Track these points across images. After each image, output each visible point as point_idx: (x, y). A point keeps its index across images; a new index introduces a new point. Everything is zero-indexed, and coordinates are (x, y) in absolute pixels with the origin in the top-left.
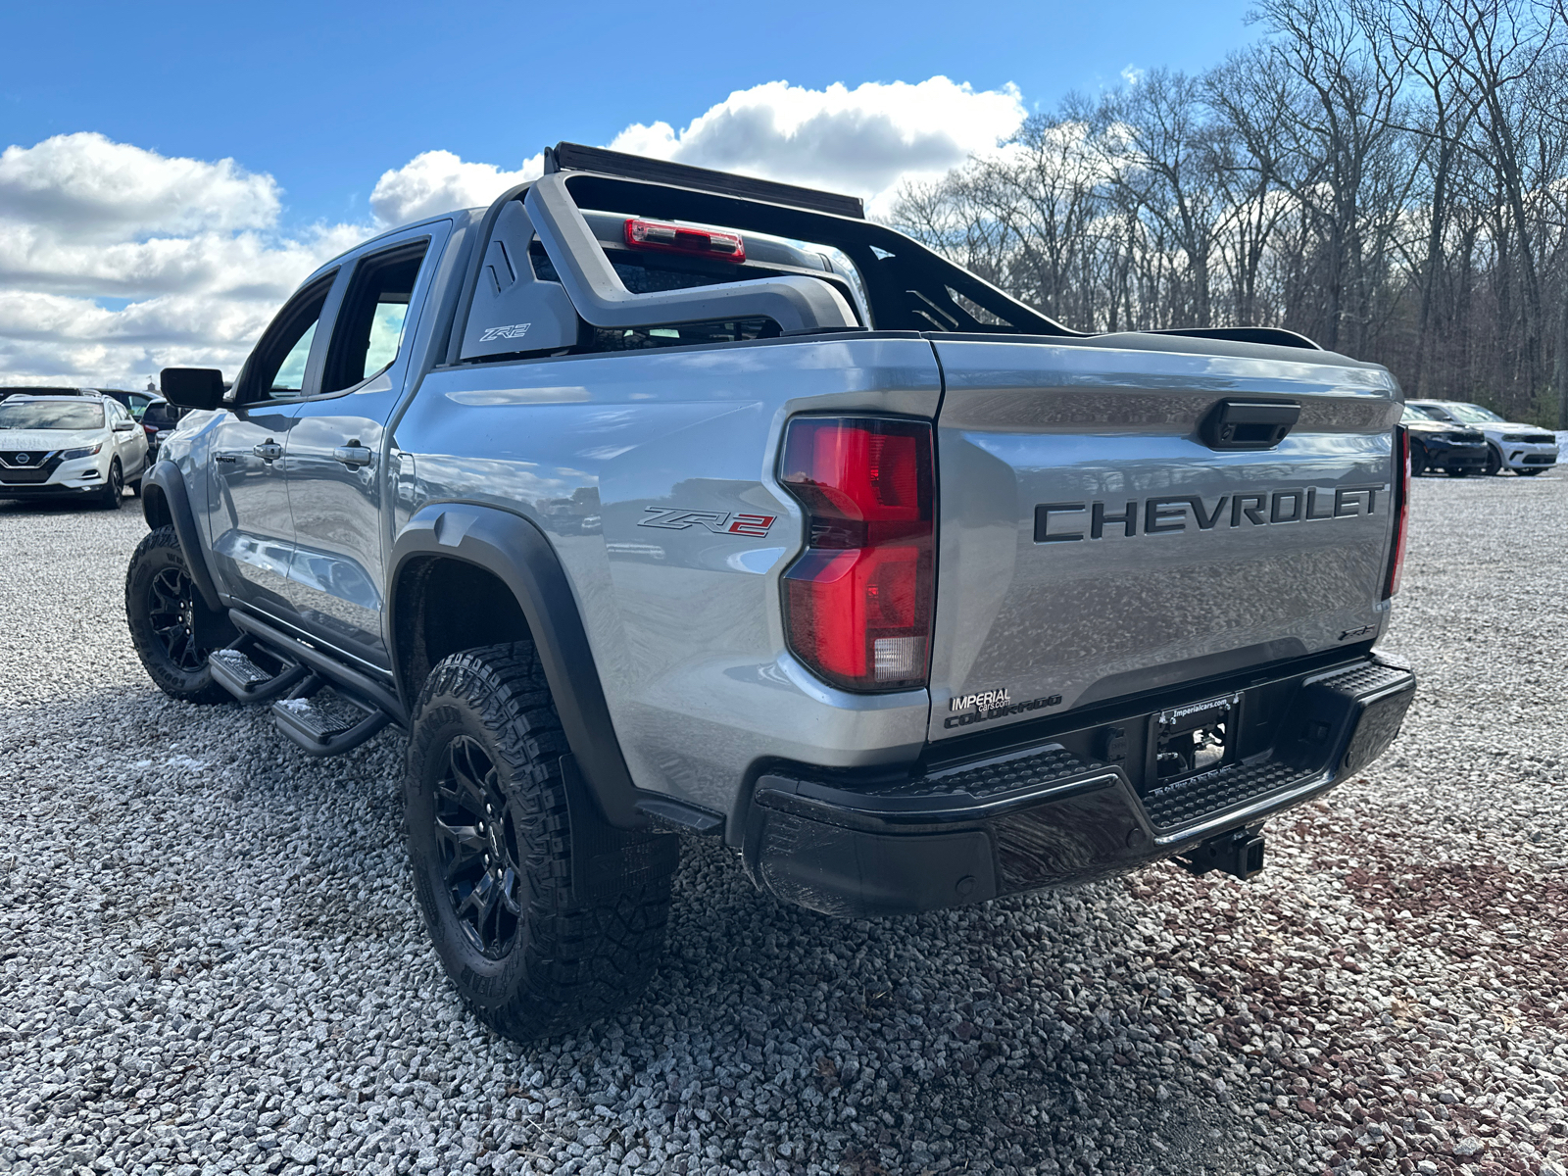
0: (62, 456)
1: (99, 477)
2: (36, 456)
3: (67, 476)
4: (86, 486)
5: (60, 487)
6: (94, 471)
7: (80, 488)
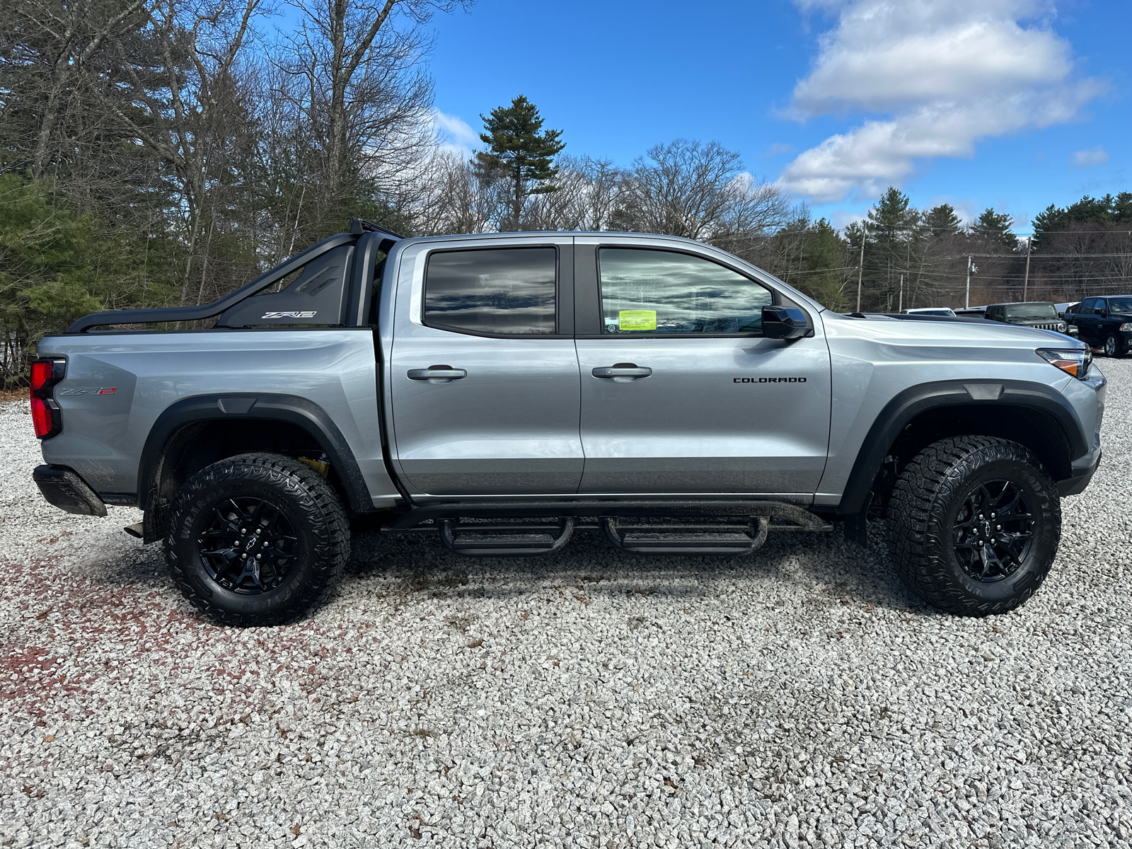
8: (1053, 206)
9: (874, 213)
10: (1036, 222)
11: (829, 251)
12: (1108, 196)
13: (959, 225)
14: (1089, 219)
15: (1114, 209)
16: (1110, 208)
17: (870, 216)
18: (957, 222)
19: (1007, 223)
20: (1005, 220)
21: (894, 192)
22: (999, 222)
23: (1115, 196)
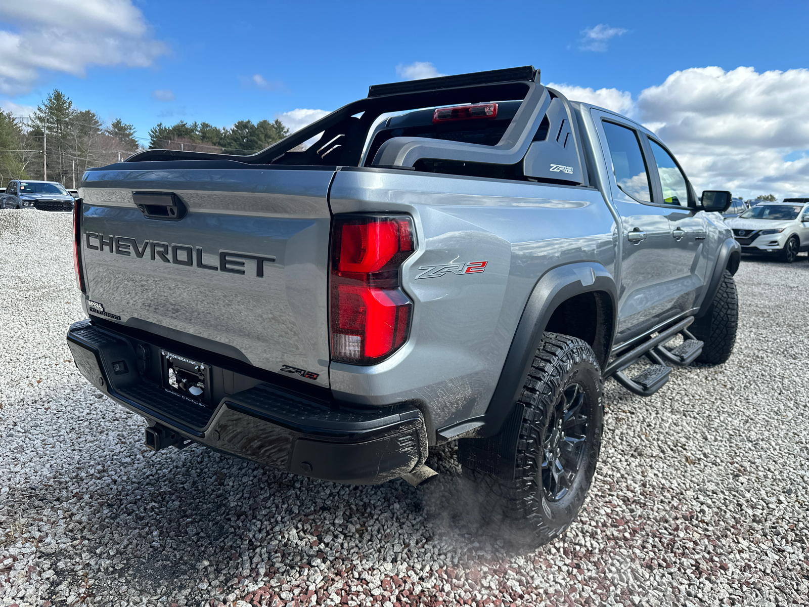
0: (760, 233)
1: (778, 245)
2: (748, 232)
3: (761, 243)
4: (770, 249)
5: (756, 248)
6: (775, 242)
7: (766, 250)
8: (161, 124)
9: (43, 108)
10: (151, 133)
11: (8, 135)
12: (195, 123)
13: (100, 127)
14: (185, 136)
15: (199, 132)
16: (197, 131)
17: (39, 109)
18: (99, 125)
19: (132, 131)
20: (130, 129)
21: (58, 94)
22: (125, 129)
23: (199, 123)
